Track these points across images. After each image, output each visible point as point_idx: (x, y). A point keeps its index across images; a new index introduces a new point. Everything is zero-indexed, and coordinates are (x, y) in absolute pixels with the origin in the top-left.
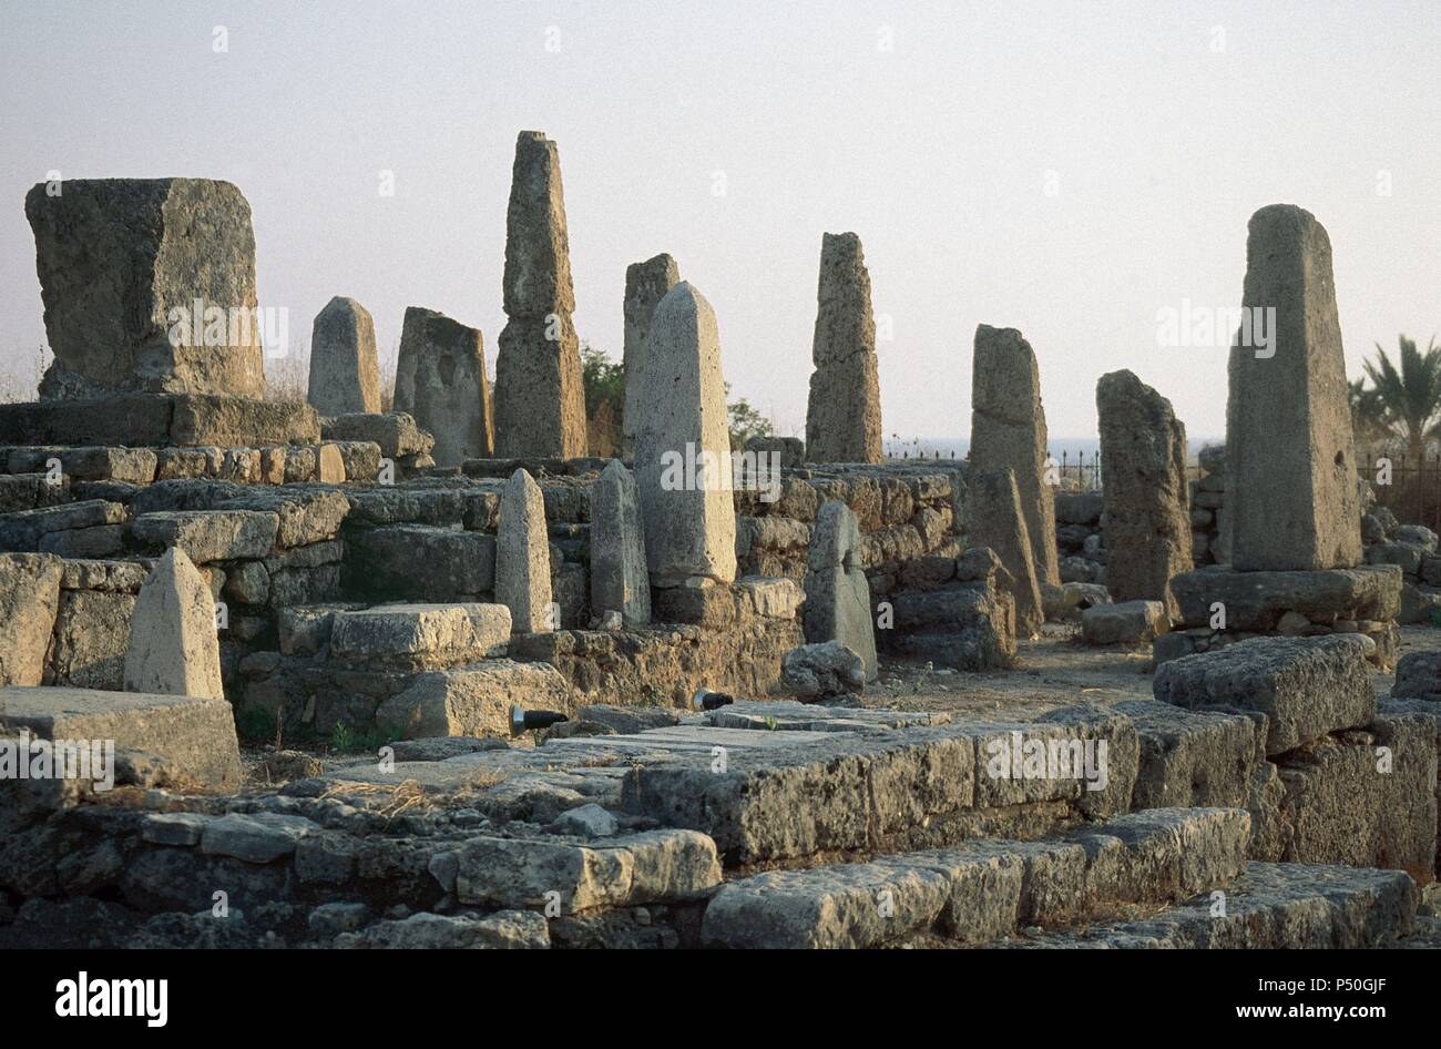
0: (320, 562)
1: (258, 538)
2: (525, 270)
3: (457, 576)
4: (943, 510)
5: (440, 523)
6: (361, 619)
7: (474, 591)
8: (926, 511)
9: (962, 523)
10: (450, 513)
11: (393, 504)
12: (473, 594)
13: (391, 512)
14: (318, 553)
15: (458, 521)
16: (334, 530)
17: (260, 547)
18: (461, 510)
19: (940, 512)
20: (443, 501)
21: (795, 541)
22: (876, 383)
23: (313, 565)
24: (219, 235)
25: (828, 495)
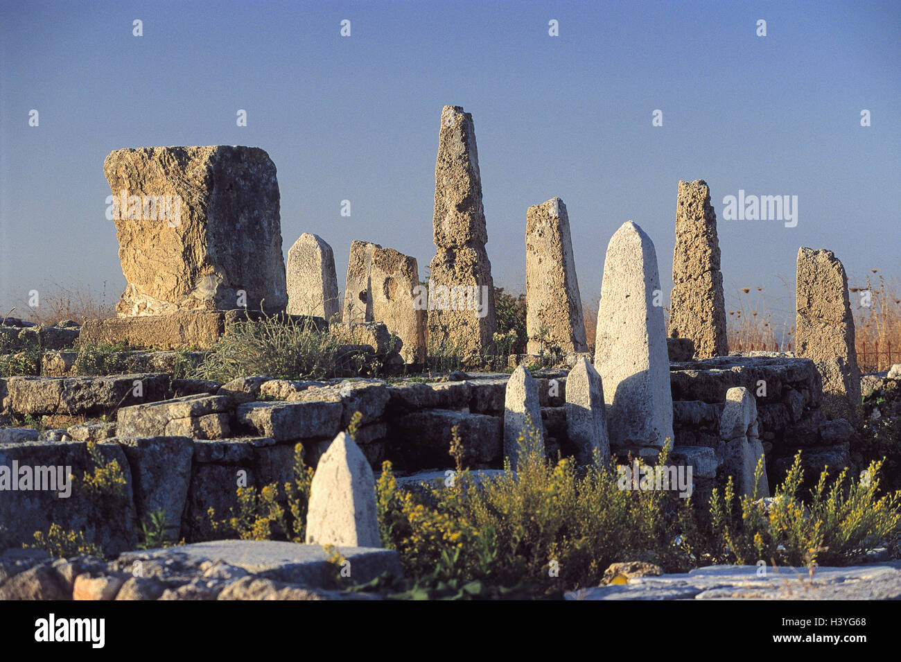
0: (371, 439)
1: (329, 421)
2: (451, 212)
3: (476, 449)
4: (803, 391)
5: (454, 408)
6: (412, 483)
7: (488, 460)
8: (792, 392)
9: (816, 401)
10: (460, 400)
11: (421, 394)
12: (487, 462)
13: (420, 400)
14: (369, 433)
15: (466, 406)
16: (380, 415)
17: (330, 429)
18: (468, 397)
19: (801, 392)
20: (455, 392)
21: (704, 418)
22: (722, 295)
23: (366, 442)
24: (254, 188)
25: (722, 381)
